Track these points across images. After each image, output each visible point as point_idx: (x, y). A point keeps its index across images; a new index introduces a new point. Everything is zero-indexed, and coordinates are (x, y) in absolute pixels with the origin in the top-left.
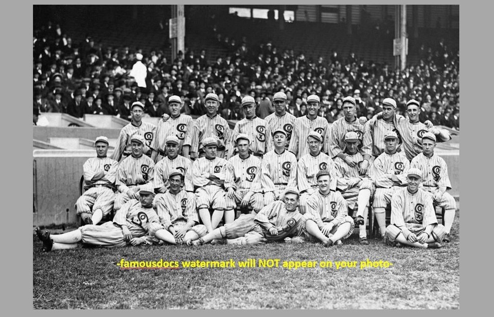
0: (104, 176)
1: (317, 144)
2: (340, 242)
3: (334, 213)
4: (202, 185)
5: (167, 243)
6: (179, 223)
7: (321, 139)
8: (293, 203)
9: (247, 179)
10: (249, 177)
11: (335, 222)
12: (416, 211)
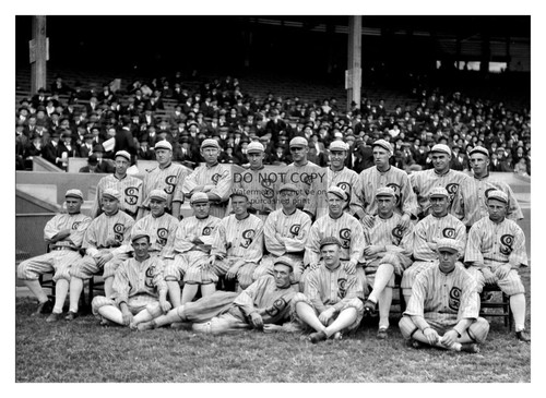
0: (69, 235)
1: (339, 203)
2: (338, 335)
3: (343, 294)
4: (182, 251)
5: (112, 324)
6: (140, 297)
7: (346, 197)
8: (284, 276)
9: (241, 245)
10: (244, 242)
11: (338, 306)
12: (452, 297)
